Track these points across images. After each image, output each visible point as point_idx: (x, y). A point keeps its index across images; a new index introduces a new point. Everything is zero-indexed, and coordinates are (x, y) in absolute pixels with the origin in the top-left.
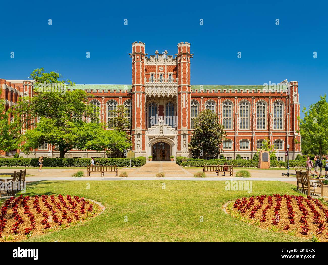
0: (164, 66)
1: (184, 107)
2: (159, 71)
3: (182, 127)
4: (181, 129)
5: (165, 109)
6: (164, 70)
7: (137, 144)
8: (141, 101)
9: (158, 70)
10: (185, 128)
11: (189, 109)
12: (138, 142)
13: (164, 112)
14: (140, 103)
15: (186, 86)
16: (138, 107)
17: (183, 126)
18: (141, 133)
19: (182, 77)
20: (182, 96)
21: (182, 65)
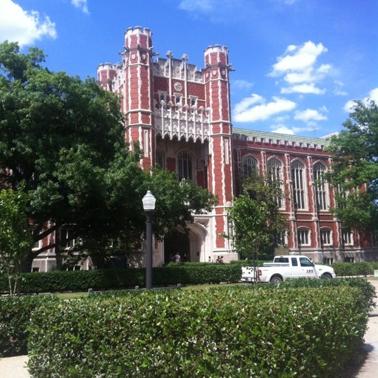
0: (182, 82)
1: (227, 163)
2: (173, 91)
3: (224, 200)
4: (223, 205)
5: (177, 165)
6: (183, 89)
8: (151, 144)
9: (173, 87)
10: (228, 202)
14: (149, 148)
16: (146, 156)
19: (221, 107)
20: (222, 142)
21: (219, 84)
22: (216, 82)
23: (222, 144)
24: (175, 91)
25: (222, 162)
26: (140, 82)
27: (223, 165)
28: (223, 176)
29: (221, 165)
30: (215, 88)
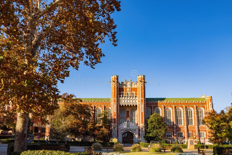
0: (129, 88)
1: (142, 112)
4: (140, 125)
5: (130, 113)
6: (130, 90)
7: (114, 134)
8: (116, 108)
10: (142, 124)
11: (144, 113)
12: (115, 132)
13: (129, 114)
15: (143, 100)
16: (115, 112)
17: (142, 123)
18: (116, 127)
19: (140, 94)
20: (141, 105)
21: (140, 87)
22: (139, 87)
23: (140, 106)
24: (127, 91)
25: (140, 112)
26: (113, 91)
27: (141, 113)
28: (141, 116)
29: (140, 113)
30: (139, 88)
